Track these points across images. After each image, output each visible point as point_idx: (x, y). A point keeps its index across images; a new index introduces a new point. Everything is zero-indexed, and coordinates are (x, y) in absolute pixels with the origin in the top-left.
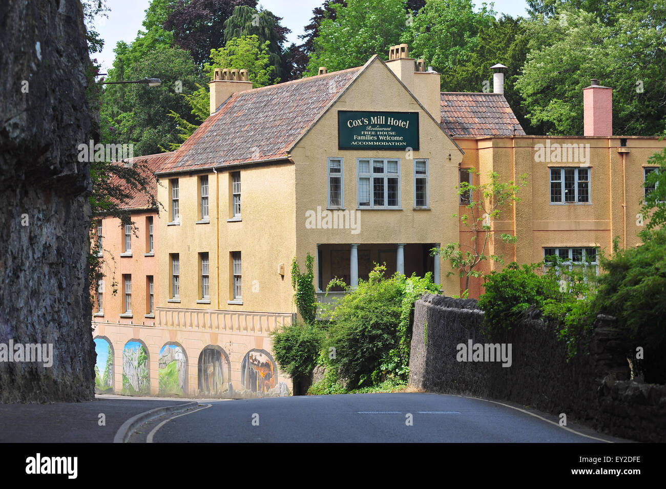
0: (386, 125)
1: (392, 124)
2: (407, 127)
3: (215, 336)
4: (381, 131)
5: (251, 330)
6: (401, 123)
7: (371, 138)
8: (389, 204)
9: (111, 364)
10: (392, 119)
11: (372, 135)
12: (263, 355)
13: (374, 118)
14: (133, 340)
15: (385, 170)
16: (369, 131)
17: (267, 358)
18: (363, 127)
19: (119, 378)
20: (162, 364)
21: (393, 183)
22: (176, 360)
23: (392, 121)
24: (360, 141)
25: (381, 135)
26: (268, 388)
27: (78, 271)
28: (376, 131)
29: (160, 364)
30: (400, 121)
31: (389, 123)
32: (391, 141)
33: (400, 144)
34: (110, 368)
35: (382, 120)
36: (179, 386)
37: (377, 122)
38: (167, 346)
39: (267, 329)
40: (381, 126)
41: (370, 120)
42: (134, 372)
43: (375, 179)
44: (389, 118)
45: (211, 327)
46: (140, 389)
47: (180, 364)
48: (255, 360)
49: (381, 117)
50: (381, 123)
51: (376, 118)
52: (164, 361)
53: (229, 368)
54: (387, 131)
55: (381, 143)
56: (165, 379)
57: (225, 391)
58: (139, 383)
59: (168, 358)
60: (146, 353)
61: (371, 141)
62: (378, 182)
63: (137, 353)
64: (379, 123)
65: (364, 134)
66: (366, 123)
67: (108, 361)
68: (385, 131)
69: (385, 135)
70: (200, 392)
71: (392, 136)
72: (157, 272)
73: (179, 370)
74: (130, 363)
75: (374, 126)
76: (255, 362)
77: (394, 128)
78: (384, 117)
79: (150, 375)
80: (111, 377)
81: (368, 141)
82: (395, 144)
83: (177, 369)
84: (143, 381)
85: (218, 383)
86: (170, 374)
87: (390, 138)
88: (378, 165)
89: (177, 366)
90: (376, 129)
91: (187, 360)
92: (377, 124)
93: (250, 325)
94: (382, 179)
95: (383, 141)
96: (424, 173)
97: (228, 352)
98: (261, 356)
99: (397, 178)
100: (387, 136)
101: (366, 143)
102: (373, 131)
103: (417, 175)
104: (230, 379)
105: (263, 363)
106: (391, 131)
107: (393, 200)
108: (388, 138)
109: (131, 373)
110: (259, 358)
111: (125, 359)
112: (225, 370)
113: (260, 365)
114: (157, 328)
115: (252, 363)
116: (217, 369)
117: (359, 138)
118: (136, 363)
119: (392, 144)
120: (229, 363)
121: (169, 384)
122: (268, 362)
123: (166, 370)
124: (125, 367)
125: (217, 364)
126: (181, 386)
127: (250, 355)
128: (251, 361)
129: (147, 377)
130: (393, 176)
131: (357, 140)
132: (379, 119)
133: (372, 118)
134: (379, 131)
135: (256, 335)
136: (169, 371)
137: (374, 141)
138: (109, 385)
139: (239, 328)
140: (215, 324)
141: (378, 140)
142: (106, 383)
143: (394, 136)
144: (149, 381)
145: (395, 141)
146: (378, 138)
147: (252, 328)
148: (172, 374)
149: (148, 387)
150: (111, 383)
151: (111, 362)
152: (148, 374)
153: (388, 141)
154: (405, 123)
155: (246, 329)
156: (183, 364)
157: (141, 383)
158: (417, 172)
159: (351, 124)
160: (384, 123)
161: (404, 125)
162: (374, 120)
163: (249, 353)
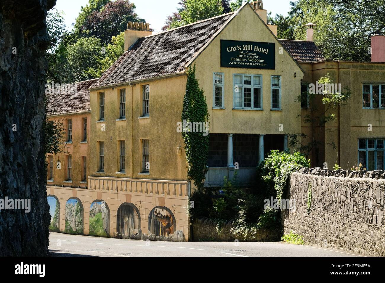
0: (253, 51)
1: (257, 51)
2: (267, 53)
3: (129, 197)
4: (250, 55)
5: (156, 193)
6: (263, 50)
7: (243, 60)
8: (255, 106)
9: (58, 213)
10: (257, 47)
11: (243, 58)
12: (165, 211)
13: (245, 46)
14: (73, 198)
15: (252, 82)
16: (241, 55)
17: (168, 213)
18: (238, 52)
19: (63, 222)
20: (92, 214)
21: (257, 91)
22: (102, 212)
23: (257, 49)
24: (235, 61)
25: (250, 58)
26: (169, 234)
27: (32, 128)
28: (246, 55)
29: (90, 214)
30: (263, 49)
31: (255, 50)
32: (256, 62)
33: (262, 65)
34: (57, 215)
35: (250, 48)
36: (103, 229)
37: (247, 49)
38: (96, 203)
39: (168, 192)
40: (250, 52)
41: (242, 48)
42: (72, 219)
43: (245, 89)
44: (255, 47)
45: (126, 190)
46: (77, 230)
47: (104, 215)
48: (159, 214)
49: (250, 45)
50: (250, 50)
51: (246, 46)
52: (93, 213)
53: (139, 218)
54: (254, 55)
55: (250, 64)
56: (94, 224)
57: (136, 234)
58: (76, 226)
59: (96, 210)
60: (81, 207)
61: (243, 62)
62: (248, 91)
63: (75, 206)
64: (248, 50)
65: (238, 57)
66: (239, 49)
67: (56, 211)
68: (252, 55)
69: (252, 58)
70: (118, 234)
71: (257, 59)
72: (89, 153)
73: (103, 219)
74: (70, 213)
75: (245, 51)
76: (159, 216)
77: (258, 53)
78: (252, 46)
79: (83, 221)
80: (58, 221)
81: (241, 62)
82: (259, 64)
83: (102, 218)
84: (79, 225)
85: (131, 229)
86: (97, 221)
87: (256, 60)
88: (248, 79)
89: (102, 216)
90: (246, 54)
91: (109, 212)
92: (247, 50)
93: (155, 190)
94: (250, 89)
95: (251, 62)
96: (278, 85)
97: (138, 208)
98: (163, 211)
99: (260, 89)
100: (254, 59)
101: (239, 63)
102: (244, 55)
103: (274, 87)
104: (139, 227)
105: (164, 216)
106: (257, 55)
107: (257, 104)
108: (255, 60)
109: (71, 219)
110: (161, 212)
111: (67, 210)
112: (137, 220)
113: (163, 217)
114: (89, 190)
115: (157, 216)
116: (130, 219)
117: (235, 60)
118: (74, 213)
119: (257, 64)
120: (139, 215)
121: (97, 227)
122: (168, 215)
123: (95, 218)
124: (67, 215)
125: (131, 215)
126: (104, 229)
127: (155, 210)
128: (156, 214)
129: (82, 222)
130: (257, 87)
131: (233, 61)
132: (248, 47)
133: (244, 46)
134: (248, 55)
135: (159, 196)
136: (97, 219)
137: (244, 62)
138: (57, 226)
139: (147, 192)
140: (129, 188)
141: (248, 62)
142: (54, 225)
143: (258, 59)
144: (82, 225)
145: (259, 63)
146: (248, 60)
147: (156, 191)
148: (98, 221)
149: (82, 230)
150: (58, 225)
151: (58, 212)
152: (82, 220)
153: (254, 63)
154: (266, 51)
155: (152, 192)
156: (106, 215)
157: (78, 226)
158: (273, 85)
159: (229, 49)
160: (251, 50)
161: (265, 52)
162: (245, 47)
163: (154, 209)
